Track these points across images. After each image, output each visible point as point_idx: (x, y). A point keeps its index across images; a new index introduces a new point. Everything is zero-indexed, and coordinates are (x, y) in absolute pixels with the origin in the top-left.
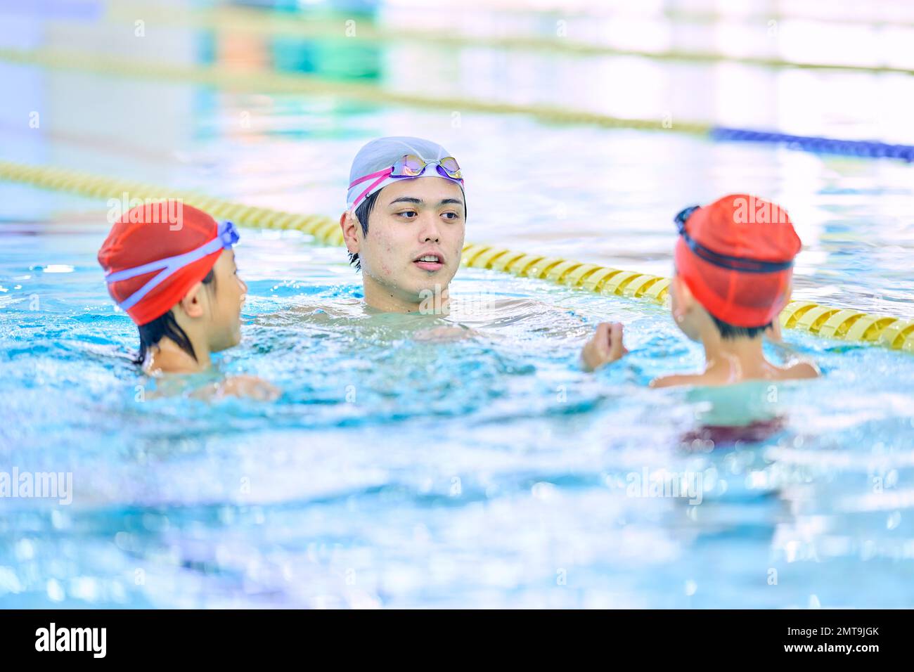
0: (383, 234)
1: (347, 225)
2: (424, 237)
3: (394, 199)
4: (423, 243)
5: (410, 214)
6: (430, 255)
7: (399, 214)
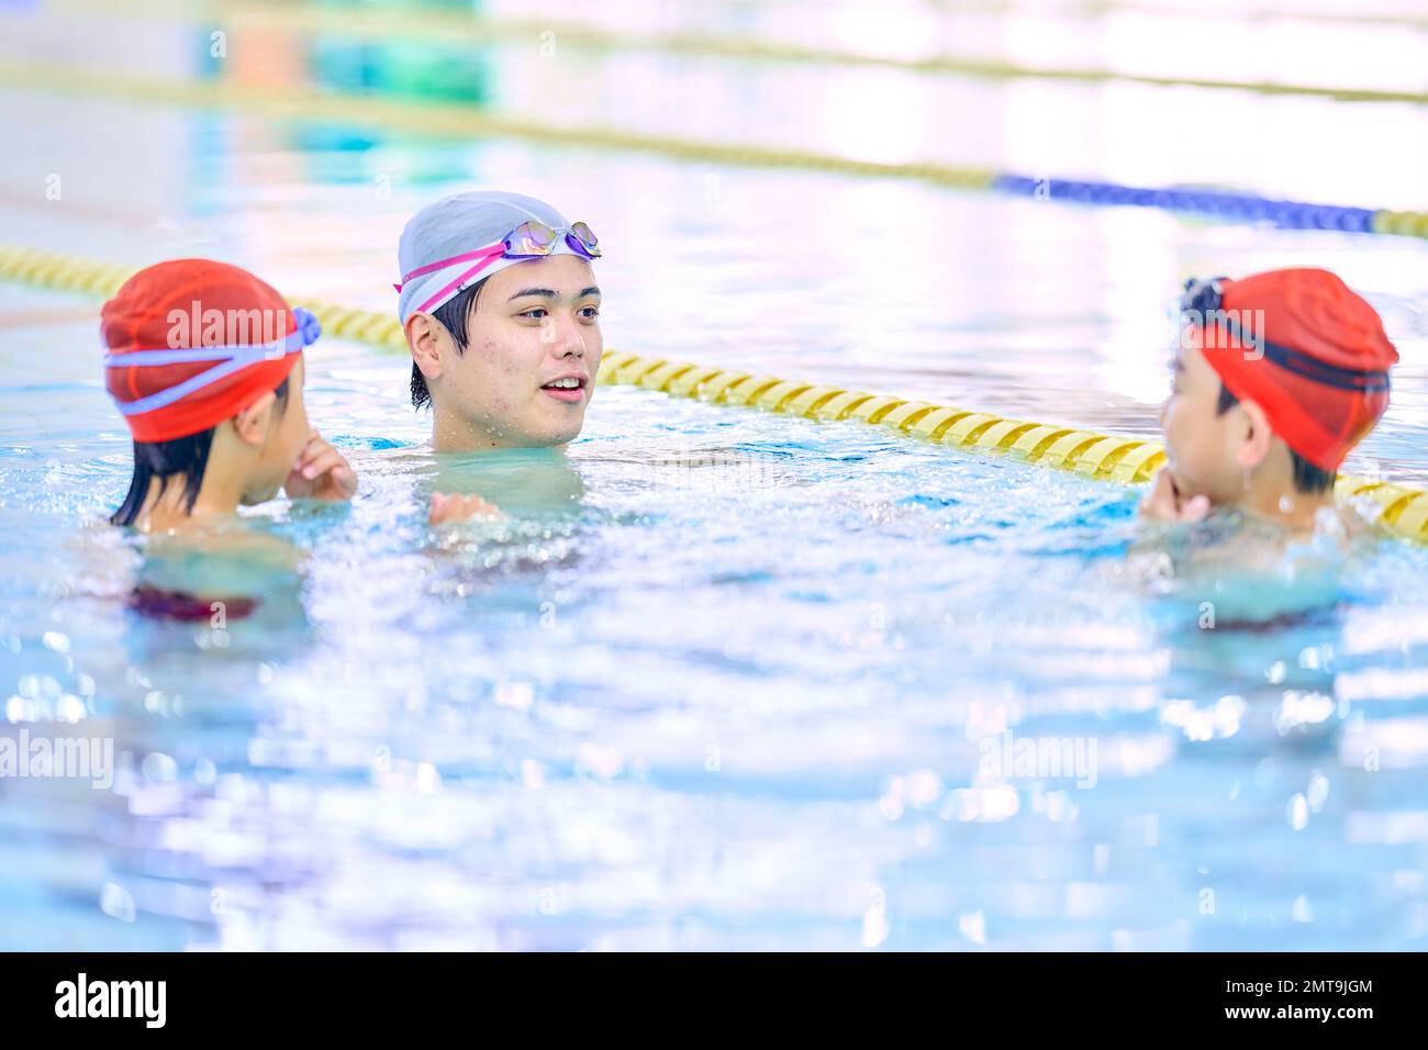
0: (499, 346)
1: (418, 331)
2: (562, 350)
3: (515, 291)
4: (560, 359)
5: (538, 313)
6: (569, 378)
7: (524, 315)
